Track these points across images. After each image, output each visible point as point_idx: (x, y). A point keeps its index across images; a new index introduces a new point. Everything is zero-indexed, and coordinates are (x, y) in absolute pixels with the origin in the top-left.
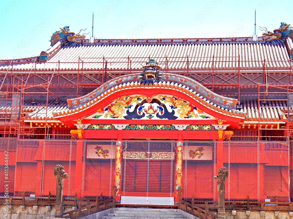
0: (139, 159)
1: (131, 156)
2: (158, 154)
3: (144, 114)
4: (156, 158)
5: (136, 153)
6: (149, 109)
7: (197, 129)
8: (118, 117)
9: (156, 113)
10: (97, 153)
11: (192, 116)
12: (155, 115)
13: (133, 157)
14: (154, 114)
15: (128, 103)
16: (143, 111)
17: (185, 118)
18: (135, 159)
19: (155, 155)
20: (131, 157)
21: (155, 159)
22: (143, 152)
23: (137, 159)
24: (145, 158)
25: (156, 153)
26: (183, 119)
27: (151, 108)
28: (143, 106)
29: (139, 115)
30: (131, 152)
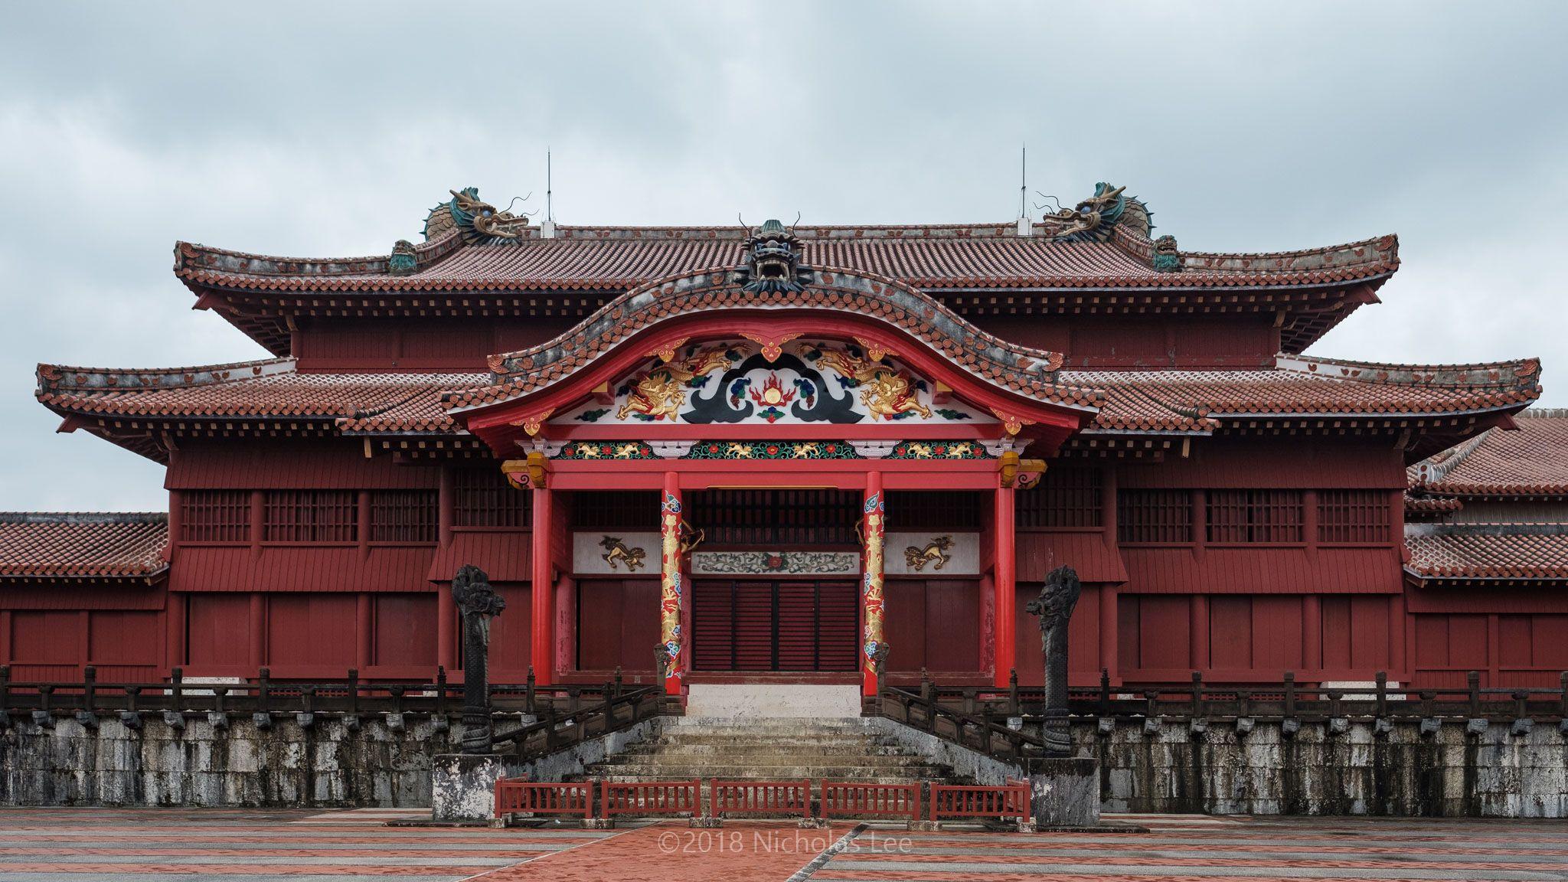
0: (745, 573)
1: (719, 566)
2: (808, 558)
3: (749, 406)
4: (799, 569)
5: (735, 558)
6: (766, 389)
7: (926, 454)
8: (661, 417)
9: (790, 404)
10: (605, 557)
11: (912, 412)
12: (787, 410)
13: (725, 568)
14: (784, 405)
15: (694, 369)
16: (748, 397)
17: (888, 417)
18: (732, 573)
19: (795, 561)
20: (716, 570)
21: (798, 573)
22: (757, 554)
23: (737, 573)
24: (764, 571)
25: (799, 555)
26: (882, 421)
27: (773, 384)
28: (746, 377)
29: (734, 408)
30: (719, 554)
